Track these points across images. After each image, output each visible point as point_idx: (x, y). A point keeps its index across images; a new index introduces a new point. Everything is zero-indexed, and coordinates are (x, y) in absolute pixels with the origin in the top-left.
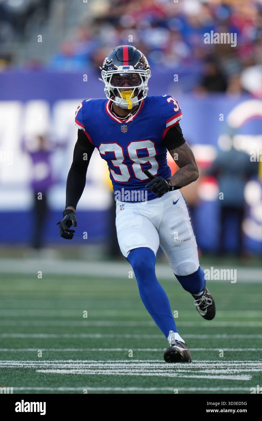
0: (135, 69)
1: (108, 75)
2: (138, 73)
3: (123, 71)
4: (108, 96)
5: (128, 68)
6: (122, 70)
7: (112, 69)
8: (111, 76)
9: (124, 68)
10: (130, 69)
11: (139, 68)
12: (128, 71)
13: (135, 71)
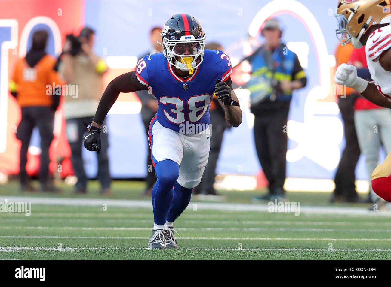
0: (195, 38)
1: (171, 44)
2: (199, 42)
3: (186, 41)
4: (170, 61)
5: (190, 38)
6: (184, 40)
7: (176, 38)
8: (175, 45)
9: (186, 38)
10: (191, 39)
11: (199, 37)
12: (190, 41)
13: (196, 40)
